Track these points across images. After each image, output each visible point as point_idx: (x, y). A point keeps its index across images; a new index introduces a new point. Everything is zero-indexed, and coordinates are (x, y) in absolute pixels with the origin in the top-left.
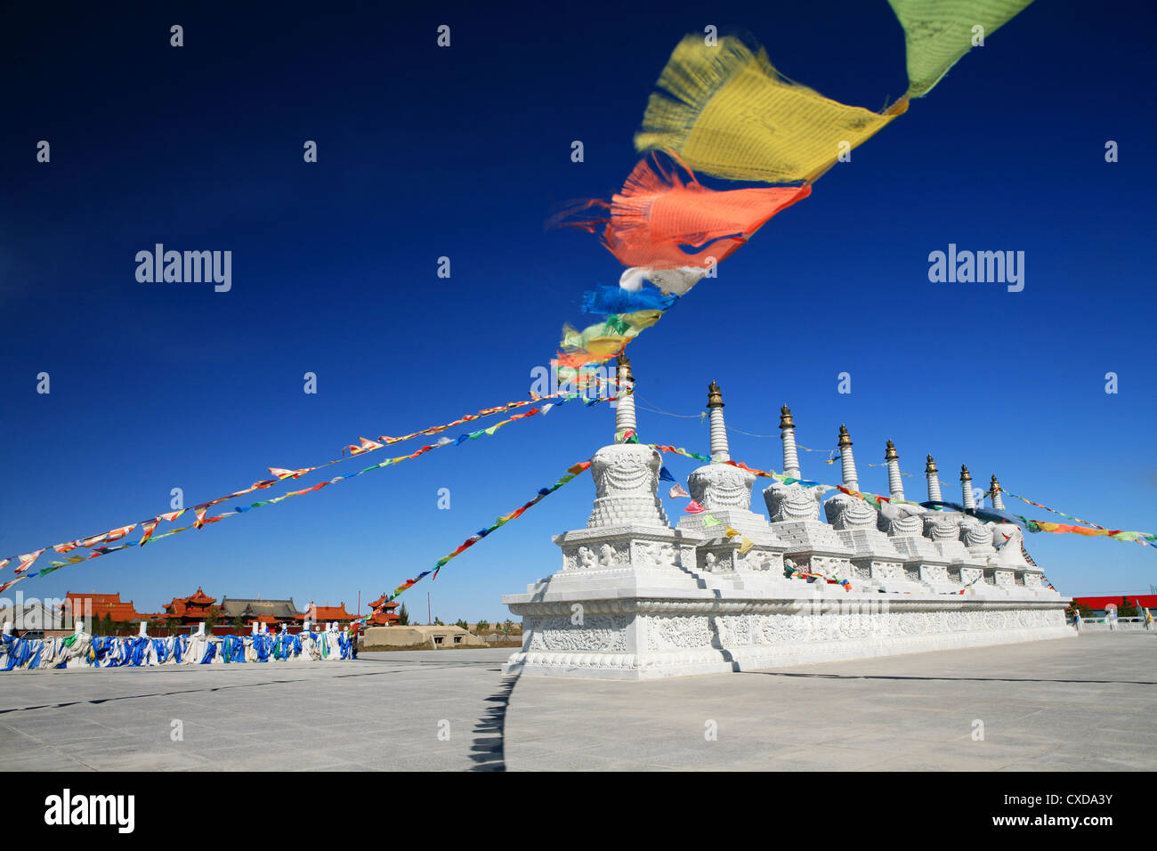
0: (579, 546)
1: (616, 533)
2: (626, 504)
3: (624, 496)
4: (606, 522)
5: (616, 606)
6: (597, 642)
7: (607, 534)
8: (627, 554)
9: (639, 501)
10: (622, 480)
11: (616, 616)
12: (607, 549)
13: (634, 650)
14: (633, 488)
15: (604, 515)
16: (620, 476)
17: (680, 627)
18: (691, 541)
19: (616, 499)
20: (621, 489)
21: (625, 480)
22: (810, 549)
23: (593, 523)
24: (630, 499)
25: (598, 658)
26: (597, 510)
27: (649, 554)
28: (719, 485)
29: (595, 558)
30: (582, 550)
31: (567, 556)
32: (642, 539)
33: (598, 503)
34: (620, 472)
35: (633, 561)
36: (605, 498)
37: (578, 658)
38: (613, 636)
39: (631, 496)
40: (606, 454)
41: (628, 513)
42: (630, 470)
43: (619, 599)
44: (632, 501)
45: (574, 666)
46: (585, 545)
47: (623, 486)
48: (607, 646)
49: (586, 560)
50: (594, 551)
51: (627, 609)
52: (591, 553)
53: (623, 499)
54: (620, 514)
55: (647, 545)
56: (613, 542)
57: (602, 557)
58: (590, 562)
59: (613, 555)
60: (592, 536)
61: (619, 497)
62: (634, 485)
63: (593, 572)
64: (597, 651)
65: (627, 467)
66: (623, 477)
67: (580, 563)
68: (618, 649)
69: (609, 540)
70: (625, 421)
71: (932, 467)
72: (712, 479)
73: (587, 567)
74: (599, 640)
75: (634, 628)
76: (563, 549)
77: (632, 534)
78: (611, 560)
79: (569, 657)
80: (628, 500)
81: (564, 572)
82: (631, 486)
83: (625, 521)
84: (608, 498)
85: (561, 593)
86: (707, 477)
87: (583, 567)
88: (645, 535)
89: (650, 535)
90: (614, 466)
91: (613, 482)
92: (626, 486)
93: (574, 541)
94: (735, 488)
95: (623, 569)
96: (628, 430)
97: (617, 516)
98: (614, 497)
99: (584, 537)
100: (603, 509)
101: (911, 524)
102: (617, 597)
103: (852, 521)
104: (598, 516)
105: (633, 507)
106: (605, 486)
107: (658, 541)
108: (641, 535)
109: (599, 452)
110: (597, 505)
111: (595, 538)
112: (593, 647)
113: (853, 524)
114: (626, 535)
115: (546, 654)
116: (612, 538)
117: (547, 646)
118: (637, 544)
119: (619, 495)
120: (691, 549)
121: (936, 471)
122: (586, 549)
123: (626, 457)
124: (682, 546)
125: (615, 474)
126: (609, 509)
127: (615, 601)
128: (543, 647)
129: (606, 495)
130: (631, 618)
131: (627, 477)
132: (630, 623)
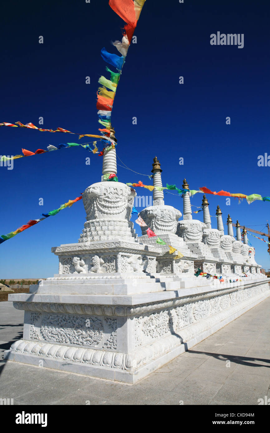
0: (73, 256)
1: (106, 247)
2: (111, 225)
3: (110, 219)
4: (96, 238)
5: (110, 310)
6: (89, 338)
7: (98, 247)
8: (114, 264)
9: (121, 223)
10: (108, 207)
11: (107, 319)
12: (97, 259)
13: (125, 349)
14: (116, 214)
15: (94, 233)
16: (107, 204)
17: (154, 321)
18: (153, 254)
19: (104, 221)
20: (107, 214)
21: (111, 207)
22: (203, 259)
23: (84, 239)
24: (114, 221)
25: (90, 354)
26: (88, 229)
27: (130, 263)
28: (161, 218)
29: (86, 266)
30: (76, 259)
31: (63, 264)
32: (125, 252)
33: (89, 224)
34: (107, 201)
35: (120, 270)
36: (94, 220)
37: (72, 351)
38: (105, 336)
39: (115, 219)
40: (97, 188)
41: (113, 232)
42: (115, 200)
43: (114, 306)
44: (115, 223)
45: (68, 361)
46: (77, 256)
47: (109, 212)
48: (98, 343)
49: (78, 267)
50: (85, 261)
51: (120, 314)
52: (83, 262)
53: (109, 221)
54: (107, 232)
55: (128, 257)
56: (102, 254)
57: (93, 266)
58: (81, 268)
59: (101, 264)
60: (84, 248)
61: (106, 219)
62: (117, 212)
63: (85, 278)
64: (89, 347)
65: (112, 198)
66: (110, 205)
67: (73, 269)
68: (110, 346)
69: (99, 253)
70: (110, 166)
71: (230, 220)
72: (157, 214)
73: (79, 272)
74: (91, 337)
75: (125, 331)
76: (59, 258)
77: (120, 248)
78: (100, 268)
79: (63, 350)
80: (112, 222)
81: (60, 276)
82: (115, 212)
83: (111, 238)
84: (97, 220)
85: (59, 296)
86: (155, 213)
87: (76, 272)
88: (128, 249)
89: (131, 249)
90: (103, 197)
91: (101, 209)
92: (112, 212)
93: (70, 252)
94: (171, 220)
95: (112, 276)
96: (112, 173)
97: (104, 234)
98: (102, 220)
99: (78, 249)
100: (93, 228)
101: (229, 246)
102: (111, 303)
103: (210, 243)
104: (89, 234)
105: (117, 228)
106: (94, 211)
107: (135, 254)
108: (126, 249)
109: (92, 186)
110: (88, 225)
111: (87, 250)
112: (85, 343)
113: (211, 245)
114: (114, 248)
115: (44, 344)
116: (102, 251)
117: (44, 337)
118: (122, 256)
119: (106, 218)
120: (153, 259)
121: (232, 222)
122: (79, 258)
123: (112, 190)
124: (148, 257)
125: (103, 203)
126: (98, 228)
127: (109, 306)
128: (41, 338)
129: (95, 218)
130: (122, 322)
131: (112, 206)
132: (121, 325)
